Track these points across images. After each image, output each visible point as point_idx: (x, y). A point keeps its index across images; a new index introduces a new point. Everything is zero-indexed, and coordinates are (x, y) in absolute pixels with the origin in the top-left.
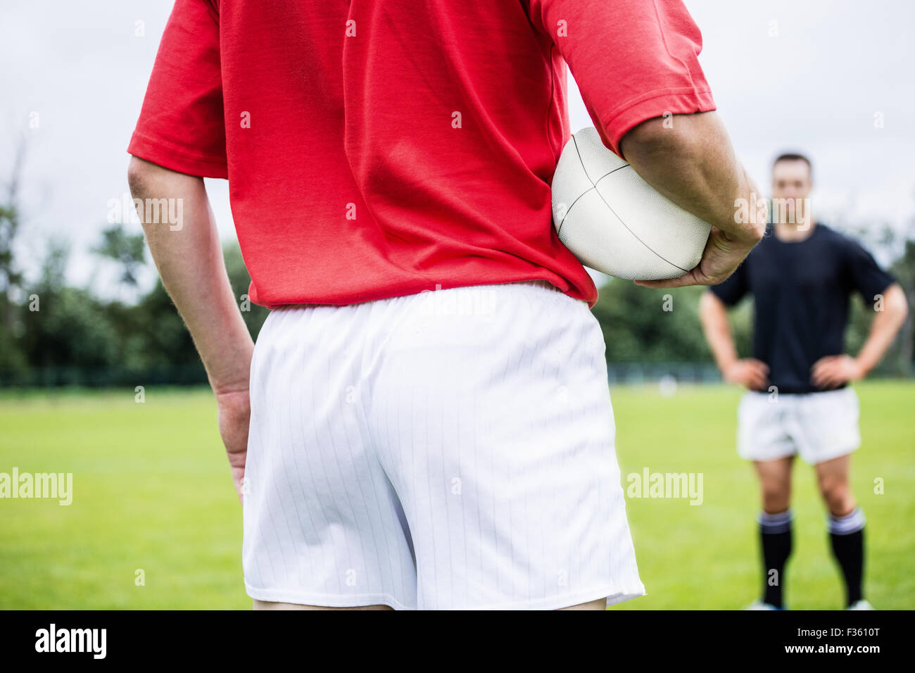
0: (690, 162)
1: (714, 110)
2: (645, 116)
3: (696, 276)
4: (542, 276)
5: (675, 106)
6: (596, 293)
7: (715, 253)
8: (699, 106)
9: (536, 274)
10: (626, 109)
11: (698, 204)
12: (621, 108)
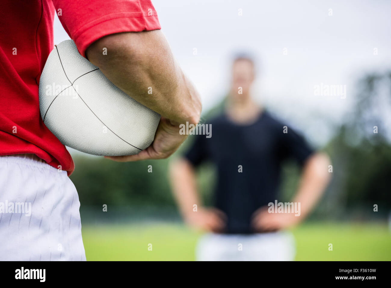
0: (139, 68)
1: (159, 29)
2: (104, 33)
3: (150, 152)
4: (31, 150)
5: (127, 25)
6: (73, 165)
7: (163, 135)
8: (146, 27)
9: (26, 150)
10: (91, 27)
11: (147, 99)
12: (86, 26)
